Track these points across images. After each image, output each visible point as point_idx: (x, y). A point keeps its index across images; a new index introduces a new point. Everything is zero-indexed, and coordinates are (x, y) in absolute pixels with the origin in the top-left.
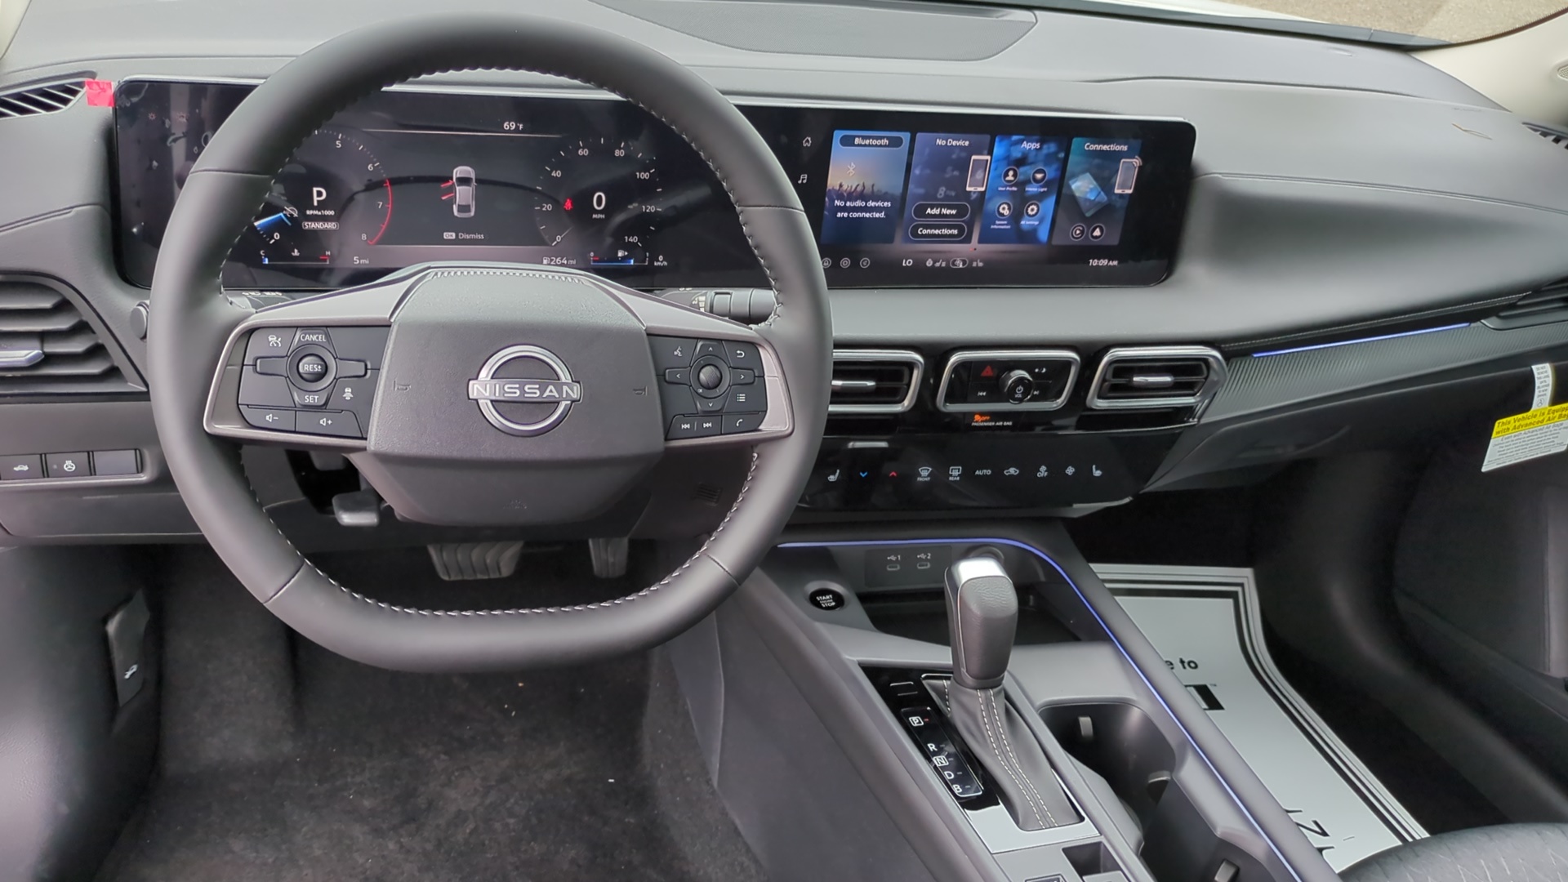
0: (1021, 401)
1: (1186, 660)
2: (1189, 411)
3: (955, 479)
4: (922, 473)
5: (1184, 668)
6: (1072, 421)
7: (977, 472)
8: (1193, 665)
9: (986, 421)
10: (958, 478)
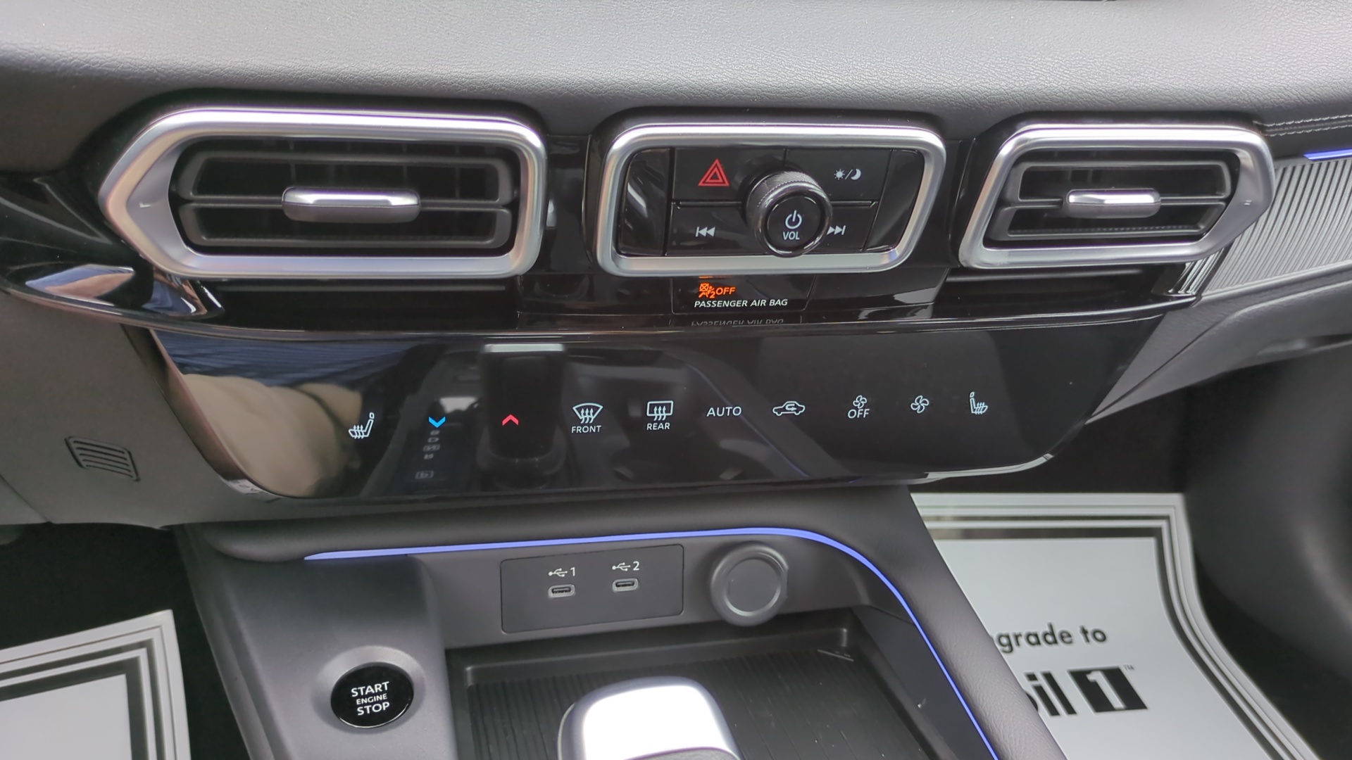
0: (796, 249)
1: (1090, 629)
2: (1171, 273)
3: (661, 426)
4: (582, 417)
5: (1088, 640)
6: (926, 295)
7: (711, 412)
8: (1099, 636)
9: (727, 297)
10: (667, 426)
